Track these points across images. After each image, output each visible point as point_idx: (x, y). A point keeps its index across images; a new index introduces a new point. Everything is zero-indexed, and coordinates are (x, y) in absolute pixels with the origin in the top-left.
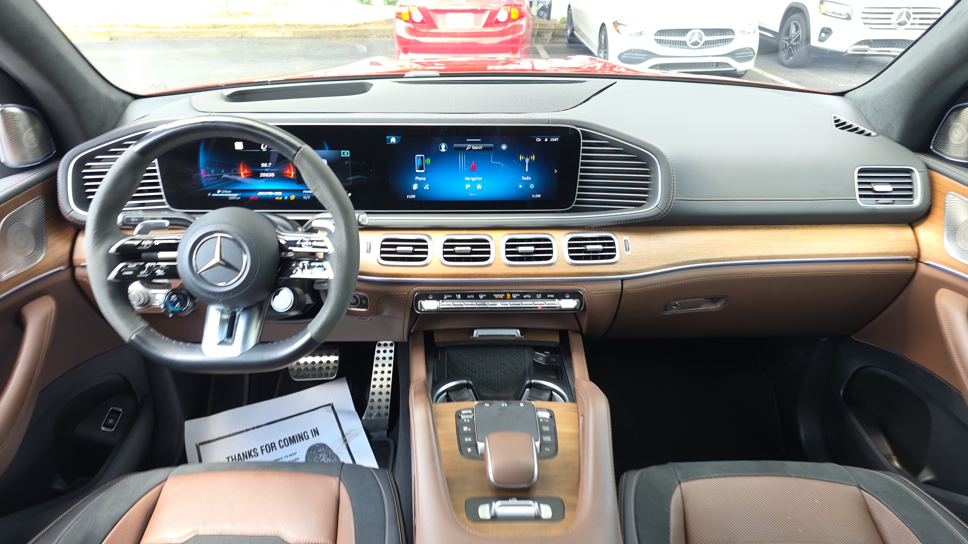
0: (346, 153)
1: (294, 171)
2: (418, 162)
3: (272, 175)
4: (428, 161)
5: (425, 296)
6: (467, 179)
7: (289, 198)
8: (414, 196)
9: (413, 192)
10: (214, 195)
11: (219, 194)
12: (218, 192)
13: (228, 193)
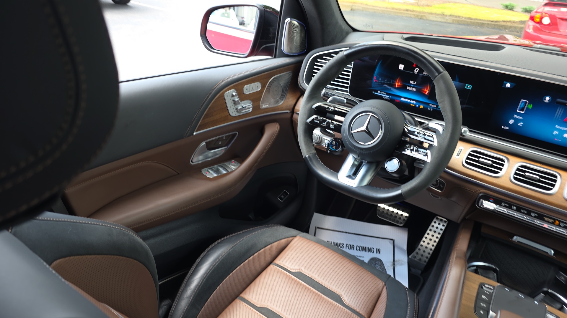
0: (469, 87)
1: (428, 91)
2: (521, 105)
3: (414, 90)
4: (530, 106)
5: (487, 198)
6: (557, 127)
7: (419, 106)
8: (507, 128)
9: (508, 125)
10: (375, 93)
11: (379, 93)
12: (379, 92)
13: (384, 94)
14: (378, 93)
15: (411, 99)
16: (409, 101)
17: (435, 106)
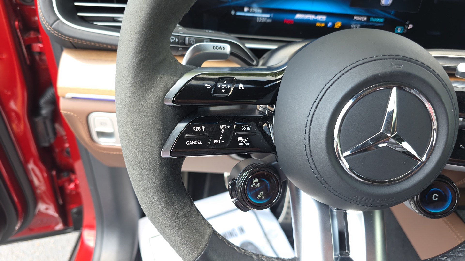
7: (333, 25)
10: (239, 14)
11: (246, 12)
12: (246, 9)
13: (258, 13)
14: (243, 11)
15: (316, 13)
16: (312, 17)
17: (365, 19)
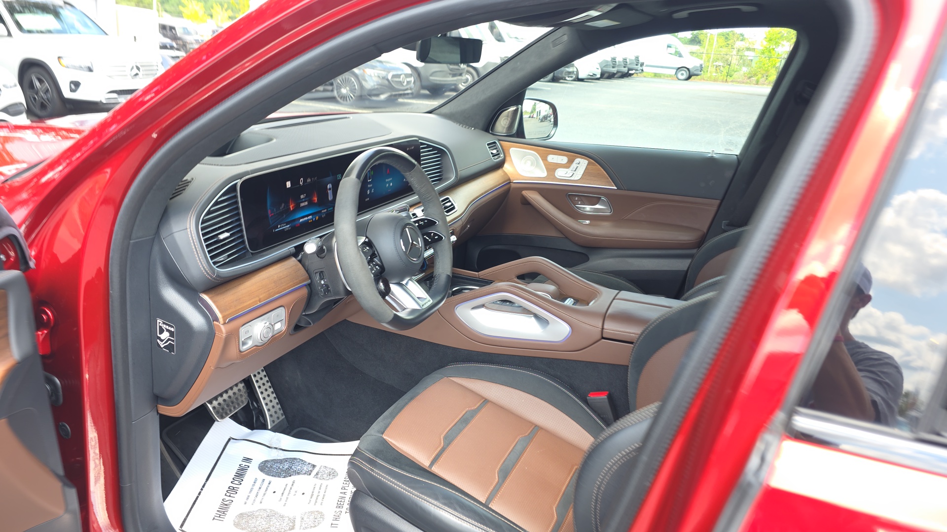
0: (339, 177)
1: (317, 197)
3: (306, 203)
6: (387, 180)
7: (315, 219)
8: (369, 199)
9: (368, 196)
10: (276, 230)
12: (279, 226)
13: (284, 226)
14: (278, 228)
15: (307, 216)
16: (306, 219)
